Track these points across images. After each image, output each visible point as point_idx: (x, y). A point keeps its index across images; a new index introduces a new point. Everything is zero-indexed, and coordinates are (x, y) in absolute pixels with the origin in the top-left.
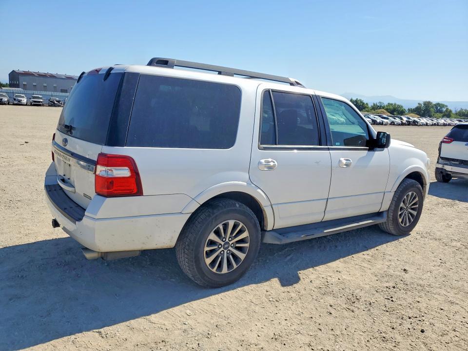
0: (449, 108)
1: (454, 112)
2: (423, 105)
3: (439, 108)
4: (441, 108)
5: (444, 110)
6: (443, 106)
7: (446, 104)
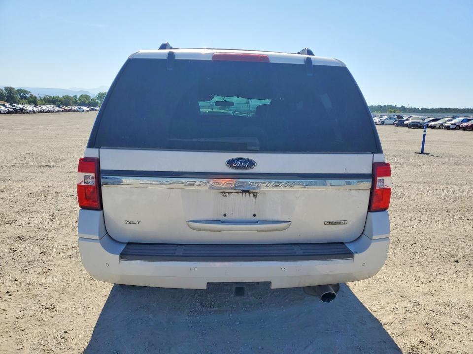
0: (34, 95)
1: (38, 98)
2: (4, 91)
3: (22, 94)
4: (24, 94)
5: (28, 96)
6: (26, 92)
7: (29, 90)
